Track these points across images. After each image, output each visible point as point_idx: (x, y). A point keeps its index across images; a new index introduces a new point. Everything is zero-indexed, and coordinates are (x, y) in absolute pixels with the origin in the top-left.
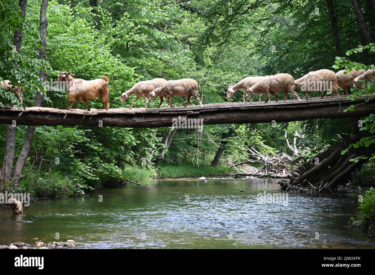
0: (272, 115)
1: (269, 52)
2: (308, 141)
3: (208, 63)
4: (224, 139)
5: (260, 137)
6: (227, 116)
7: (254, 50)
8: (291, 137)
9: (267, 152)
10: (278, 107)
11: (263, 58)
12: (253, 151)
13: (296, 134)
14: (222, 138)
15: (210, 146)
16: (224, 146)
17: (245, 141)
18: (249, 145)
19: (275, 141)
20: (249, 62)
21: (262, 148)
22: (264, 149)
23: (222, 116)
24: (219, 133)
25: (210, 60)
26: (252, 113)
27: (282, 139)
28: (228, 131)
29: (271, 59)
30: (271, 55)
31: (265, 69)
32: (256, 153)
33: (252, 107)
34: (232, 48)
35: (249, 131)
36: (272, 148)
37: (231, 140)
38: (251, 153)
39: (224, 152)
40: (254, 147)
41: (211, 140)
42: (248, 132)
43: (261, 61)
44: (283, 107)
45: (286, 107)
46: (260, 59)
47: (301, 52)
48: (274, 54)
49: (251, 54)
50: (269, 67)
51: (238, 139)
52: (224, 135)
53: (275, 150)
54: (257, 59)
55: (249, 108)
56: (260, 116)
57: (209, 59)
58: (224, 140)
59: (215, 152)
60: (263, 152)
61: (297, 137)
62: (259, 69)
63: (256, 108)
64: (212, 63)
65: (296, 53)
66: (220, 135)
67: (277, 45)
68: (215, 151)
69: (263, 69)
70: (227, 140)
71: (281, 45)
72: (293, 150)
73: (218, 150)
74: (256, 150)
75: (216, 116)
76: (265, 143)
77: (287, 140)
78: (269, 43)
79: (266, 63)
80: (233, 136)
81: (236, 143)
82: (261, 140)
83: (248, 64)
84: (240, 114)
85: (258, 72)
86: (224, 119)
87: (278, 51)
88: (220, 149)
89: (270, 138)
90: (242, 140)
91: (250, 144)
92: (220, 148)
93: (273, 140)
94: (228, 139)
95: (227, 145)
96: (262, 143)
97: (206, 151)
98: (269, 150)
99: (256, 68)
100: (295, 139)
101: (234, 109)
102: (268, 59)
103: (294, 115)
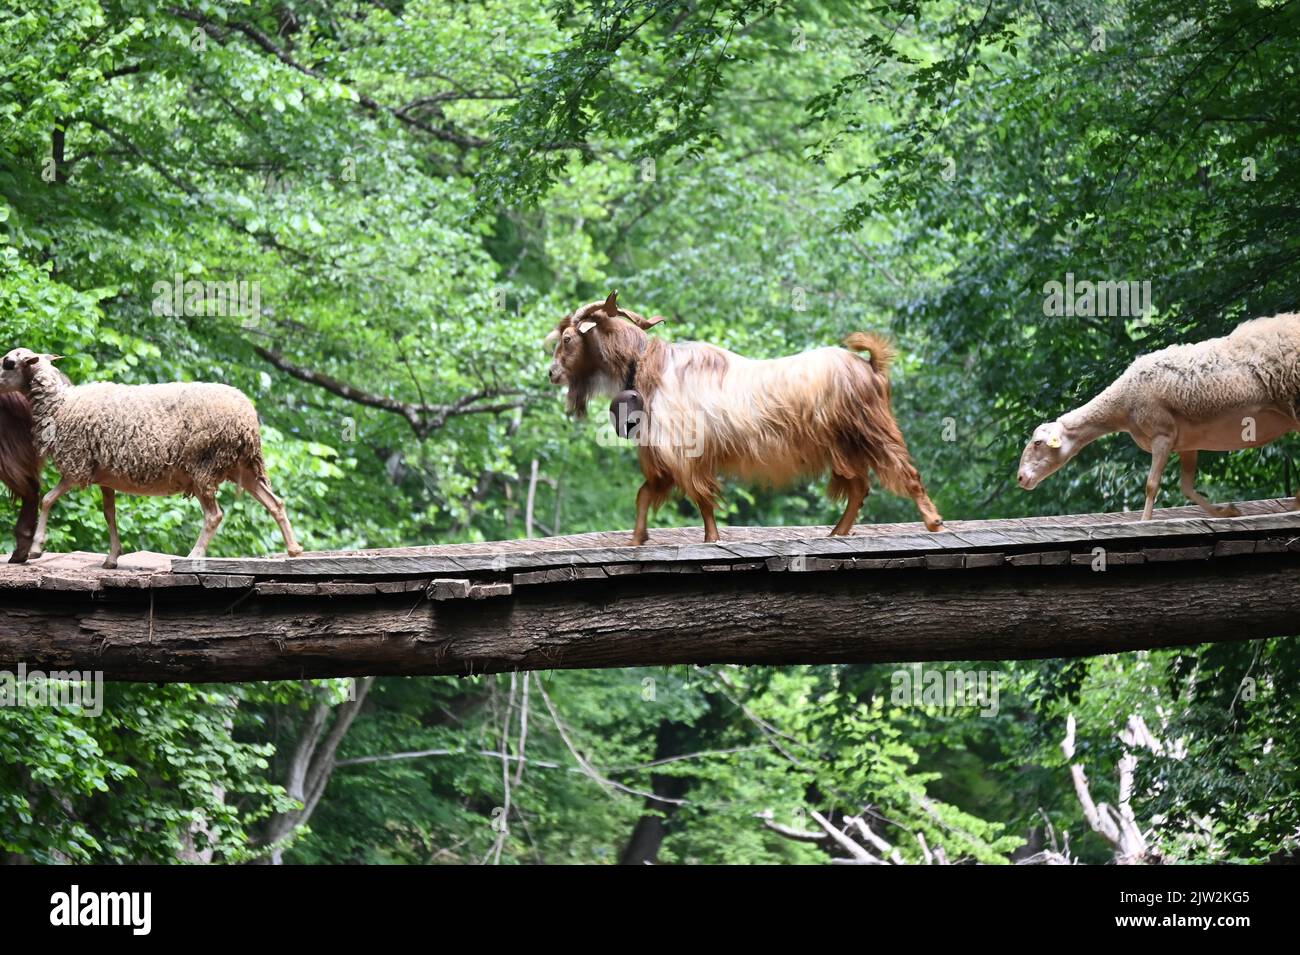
0: (983, 610)
1: (966, 198)
2: (1208, 780)
3: (574, 269)
4: (675, 760)
5: (906, 751)
6: (691, 617)
7: (873, 187)
8: (1102, 751)
9: (949, 844)
10: (1021, 560)
11: (927, 238)
12: (857, 837)
13: (1138, 734)
14: (661, 755)
15: (578, 808)
16: (670, 809)
17: (808, 778)
18: (833, 799)
19: (1001, 777)
20: (837, 261)
21: (918, 824)
22: (927, 827)
23: (658, 614)
24: (641, 725)
25: (587, 247)
26: (852, 594)
27: (1046, 765)
28: (697, 713)
29: (981, 246)
30: (979, 220)
31: (941, 312)
32: (876, 852)
33: (858, 555)
34: (731, 174)
35: (833, 710)
36: (978, 825)
37: (716, 771)
38: (846, 854)
39: (672, 848)
40: (867, 818)
41: (587, 765)
42: (830, 719)
43: (918, 258)
44: (1051, 559)
45: (1075, 558)
46: (909, 245)
47: (1174, 207)
48: (1003, 216)
49: (854, 212)
50: (965, 300)
51: (761, 764)
52: (671, 738)
53: (998, 835)
54: (888, 242)
55: (833, 565)
56: (903, 616)
57: (583, 243)
58: (672, 767)
59: (616, 842)
60: (924, 846)
61: (1139, 751)
62: (903, 310)
63: (877, 562)
64: (600, 268)
65: (1140, 212)
66: (644, 736)
67: (1021, 155)
68: (609, 835)
69: (929, 311)
70: (690, 770)
71: (1044, 157)
72: (1113, 833)
73: (629, 830)
74: (875, 831)
75: (620, 616)
76: (933, 791)
77: (1078, 771)
78: (970, 142)
79: (947, 269)
80: (732, 744)
81: (750, 791)
82: (910, 772)
83: (831, 277)
84: (774, 603)
85: (899, 327)
86: (671, 633)
87: (1027, 192)
88: (643, 825)
89: (968, 758)
90: (791, 769)
91: (842, 794)
92: (644, 818)
93: (986, 774)
94: (695, 762)
95: (690, 802)
96: (914, 789)
97: (557, 837)
98: (961, 835)
99: (882, 305)
100: (1128, 764)
101: (738, 567)
102: (960, 245)
103: (1121, 611)
